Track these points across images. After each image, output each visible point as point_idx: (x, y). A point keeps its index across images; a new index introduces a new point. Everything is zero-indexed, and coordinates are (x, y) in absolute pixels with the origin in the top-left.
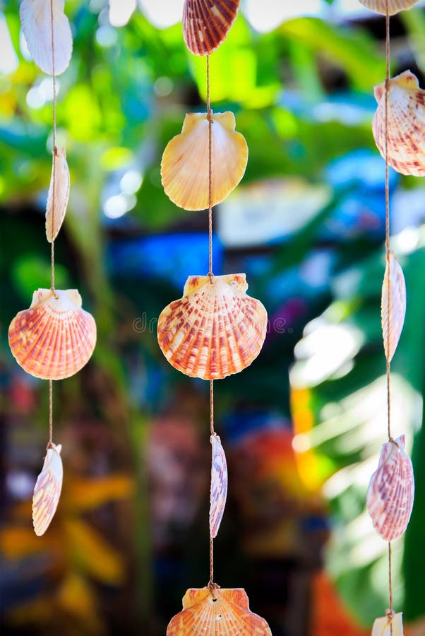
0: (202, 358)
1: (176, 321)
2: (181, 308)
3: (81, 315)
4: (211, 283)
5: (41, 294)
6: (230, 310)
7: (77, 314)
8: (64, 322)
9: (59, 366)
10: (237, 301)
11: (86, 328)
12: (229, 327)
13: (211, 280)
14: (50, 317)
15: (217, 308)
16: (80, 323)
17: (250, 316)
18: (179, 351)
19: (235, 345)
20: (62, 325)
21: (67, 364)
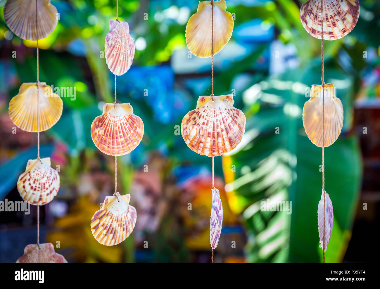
0: (207, 144)
1: (192, 122)
2: (195, 115)
3: (131, 117)
4: (213, 100)
6: (223, 116)
7: (127, 117)
9: (118, 148)
10: (227, 111)
11: (135, 125)
12: (223, 126)
13: (212, 98)
14: (110, 119)
15: (215, 115)
16: (130, 122)
17: (235, 119)
18: (193, 140)
19: (226, 136)
20: (116, 124)
21: (123, 147)
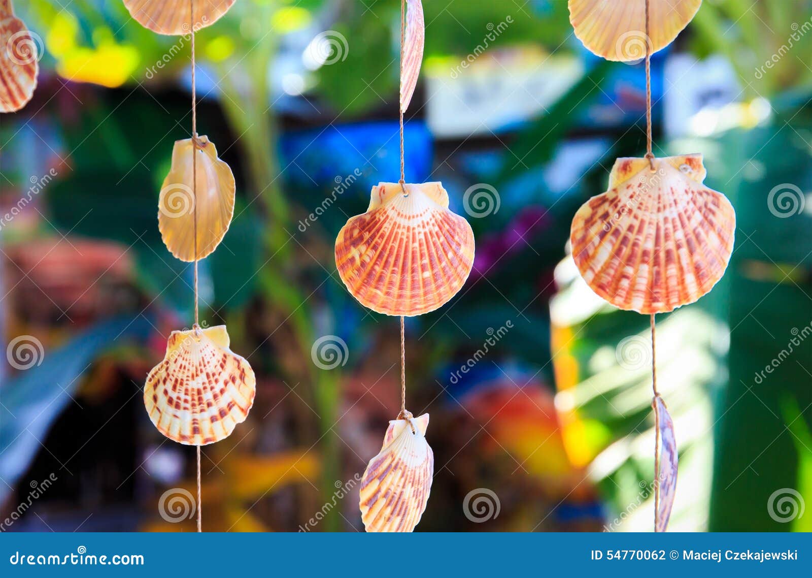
0: (639, 280)
1: (599, 226)
2: (606, 207)
3: (446, 219)
4: (652, 168)
5: (383, 191)
6: (681, 207)
7: (439, 218)
8: (416, 231)
9: (413, 297)
10: (690, 195)
11: (456, 238)
12: (680, 235)
13: (651, 164)
14: (395, 223)
15: (661, 205)
16: (444, 231)
17: (711, 217)
18: (604, 270)
19: (688, 261)
20: (414, 234)
21: (426, 294)
